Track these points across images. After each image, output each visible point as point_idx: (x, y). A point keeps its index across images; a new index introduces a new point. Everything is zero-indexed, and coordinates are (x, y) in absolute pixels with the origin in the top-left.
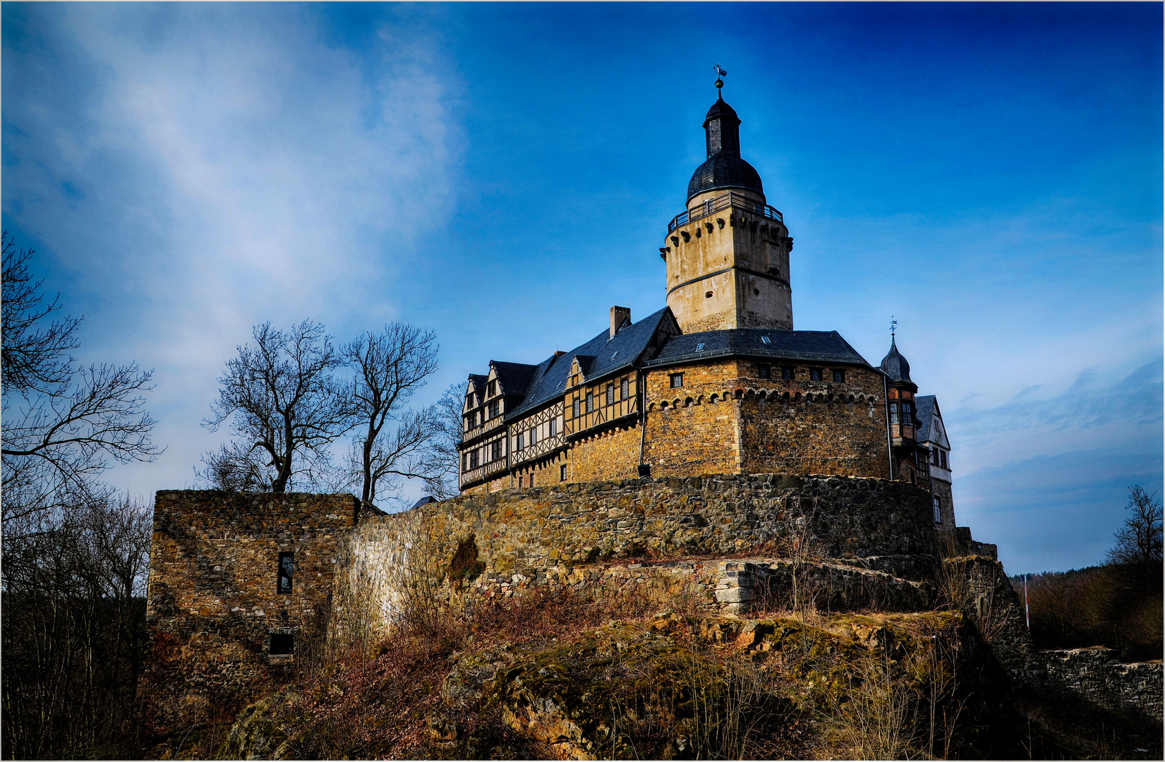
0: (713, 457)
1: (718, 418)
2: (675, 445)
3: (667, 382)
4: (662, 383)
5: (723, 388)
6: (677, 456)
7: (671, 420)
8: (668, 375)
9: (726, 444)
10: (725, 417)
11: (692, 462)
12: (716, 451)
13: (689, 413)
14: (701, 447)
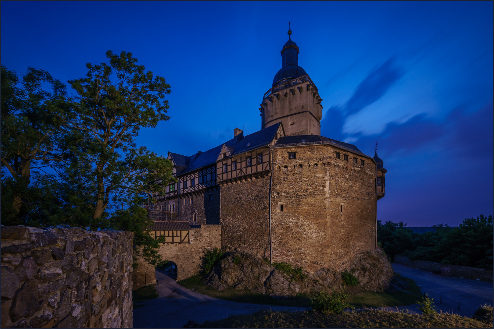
0: (313, 193)
1: (316, 175)
2: (291, 187)
3: (287, 156)
4: (284, 156)
5: (321, 161)
6: (293, 192)
7: (288, 175)
8: (287, 153)
9: (321, 188)
10: (321, 175)
11: (301, 195)
12: (315, 191)
13: (299, 172)
14: (307, 188)
